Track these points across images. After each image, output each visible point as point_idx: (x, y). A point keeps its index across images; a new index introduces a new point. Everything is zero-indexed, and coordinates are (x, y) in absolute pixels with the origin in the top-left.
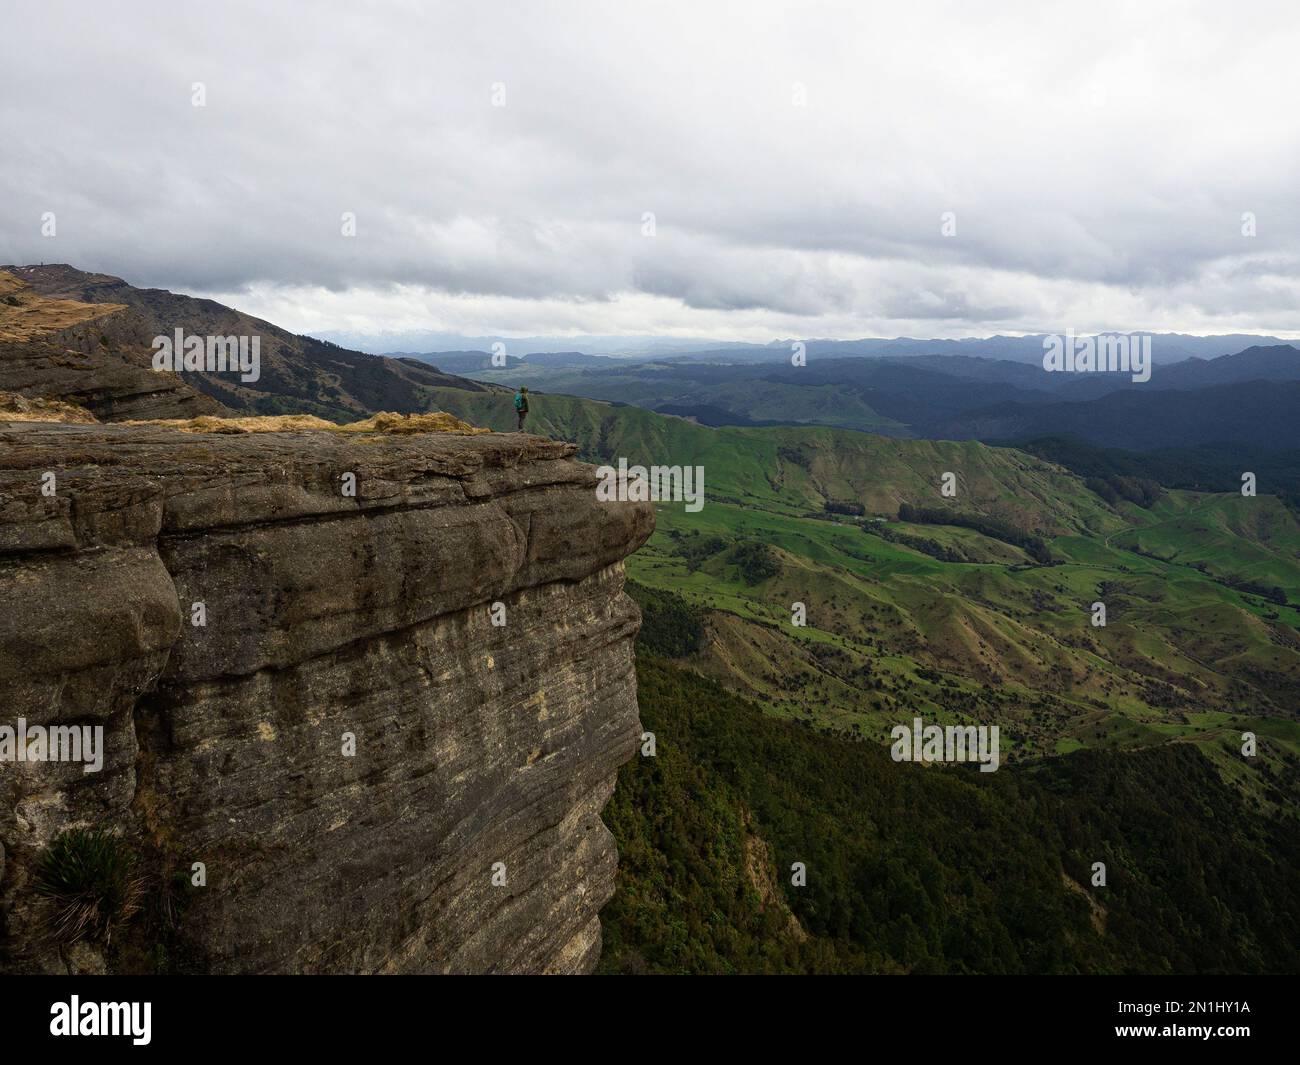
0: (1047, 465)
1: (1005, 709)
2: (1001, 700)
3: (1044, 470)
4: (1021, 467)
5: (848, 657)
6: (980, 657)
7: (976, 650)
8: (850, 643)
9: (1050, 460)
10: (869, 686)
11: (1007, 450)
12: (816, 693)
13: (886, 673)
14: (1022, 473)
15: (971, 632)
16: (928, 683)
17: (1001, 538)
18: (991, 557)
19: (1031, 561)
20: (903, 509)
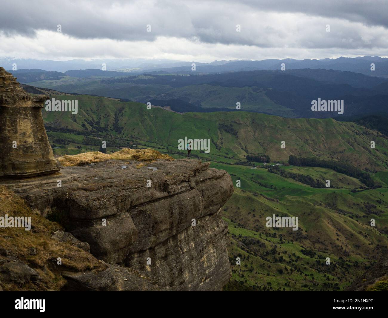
0: (370, 131)
1: (351, 271)
2: (349, 266)
3: (369, 134)
4: (356, 133)
5: (264, 244)
6: (337, 242)
7: (335, 238)
8: (263, 236)
9: (373, 129)
10: (276, 261)
11: (348, 123)
12: (246, 266)
13: (285, 252)
14: (357, 136)
15: (332, 228)
16: (308, 257)
17: (346, 173)
18: (341, 185)
19: (363, 185)
20: (291, 157)
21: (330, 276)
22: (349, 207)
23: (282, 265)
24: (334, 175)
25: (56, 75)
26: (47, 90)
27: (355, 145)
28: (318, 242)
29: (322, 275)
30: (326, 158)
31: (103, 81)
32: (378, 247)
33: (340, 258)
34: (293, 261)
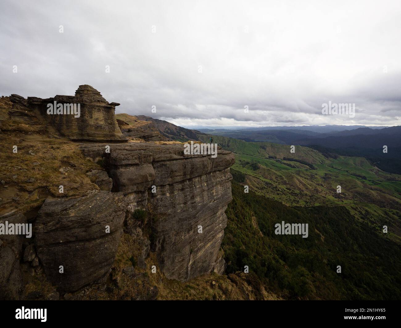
2: (303, 195)
3: (313, 151)
4: (308, 151)
5: (273, 185)
7: (298, 185)
8: (273, 182)
9: (315, 149)
10: (277, 190)
11: (305, 147)
13: (280, 188)
15: (297, 181)
17: (304, 164)
18: (302, 167)
19: (310, 168)
20: (284, 158)
21: (296, 197)
22: (305, 175)
23: (279, 192)
24: (300, 164)
25: (212, 130)
26: (209, 134)
27: (308, 154)
28: (292, 186)
29: (293, 197)
30: (297, 158)
31: (225, 132)
32: (315, 190)
33: (300, 192)
34: (283, 191)
